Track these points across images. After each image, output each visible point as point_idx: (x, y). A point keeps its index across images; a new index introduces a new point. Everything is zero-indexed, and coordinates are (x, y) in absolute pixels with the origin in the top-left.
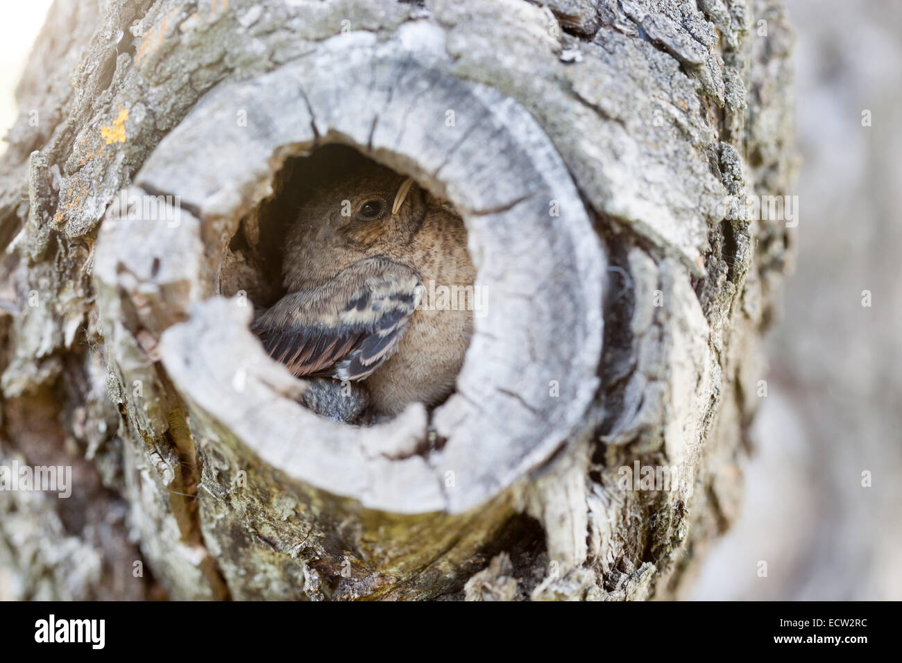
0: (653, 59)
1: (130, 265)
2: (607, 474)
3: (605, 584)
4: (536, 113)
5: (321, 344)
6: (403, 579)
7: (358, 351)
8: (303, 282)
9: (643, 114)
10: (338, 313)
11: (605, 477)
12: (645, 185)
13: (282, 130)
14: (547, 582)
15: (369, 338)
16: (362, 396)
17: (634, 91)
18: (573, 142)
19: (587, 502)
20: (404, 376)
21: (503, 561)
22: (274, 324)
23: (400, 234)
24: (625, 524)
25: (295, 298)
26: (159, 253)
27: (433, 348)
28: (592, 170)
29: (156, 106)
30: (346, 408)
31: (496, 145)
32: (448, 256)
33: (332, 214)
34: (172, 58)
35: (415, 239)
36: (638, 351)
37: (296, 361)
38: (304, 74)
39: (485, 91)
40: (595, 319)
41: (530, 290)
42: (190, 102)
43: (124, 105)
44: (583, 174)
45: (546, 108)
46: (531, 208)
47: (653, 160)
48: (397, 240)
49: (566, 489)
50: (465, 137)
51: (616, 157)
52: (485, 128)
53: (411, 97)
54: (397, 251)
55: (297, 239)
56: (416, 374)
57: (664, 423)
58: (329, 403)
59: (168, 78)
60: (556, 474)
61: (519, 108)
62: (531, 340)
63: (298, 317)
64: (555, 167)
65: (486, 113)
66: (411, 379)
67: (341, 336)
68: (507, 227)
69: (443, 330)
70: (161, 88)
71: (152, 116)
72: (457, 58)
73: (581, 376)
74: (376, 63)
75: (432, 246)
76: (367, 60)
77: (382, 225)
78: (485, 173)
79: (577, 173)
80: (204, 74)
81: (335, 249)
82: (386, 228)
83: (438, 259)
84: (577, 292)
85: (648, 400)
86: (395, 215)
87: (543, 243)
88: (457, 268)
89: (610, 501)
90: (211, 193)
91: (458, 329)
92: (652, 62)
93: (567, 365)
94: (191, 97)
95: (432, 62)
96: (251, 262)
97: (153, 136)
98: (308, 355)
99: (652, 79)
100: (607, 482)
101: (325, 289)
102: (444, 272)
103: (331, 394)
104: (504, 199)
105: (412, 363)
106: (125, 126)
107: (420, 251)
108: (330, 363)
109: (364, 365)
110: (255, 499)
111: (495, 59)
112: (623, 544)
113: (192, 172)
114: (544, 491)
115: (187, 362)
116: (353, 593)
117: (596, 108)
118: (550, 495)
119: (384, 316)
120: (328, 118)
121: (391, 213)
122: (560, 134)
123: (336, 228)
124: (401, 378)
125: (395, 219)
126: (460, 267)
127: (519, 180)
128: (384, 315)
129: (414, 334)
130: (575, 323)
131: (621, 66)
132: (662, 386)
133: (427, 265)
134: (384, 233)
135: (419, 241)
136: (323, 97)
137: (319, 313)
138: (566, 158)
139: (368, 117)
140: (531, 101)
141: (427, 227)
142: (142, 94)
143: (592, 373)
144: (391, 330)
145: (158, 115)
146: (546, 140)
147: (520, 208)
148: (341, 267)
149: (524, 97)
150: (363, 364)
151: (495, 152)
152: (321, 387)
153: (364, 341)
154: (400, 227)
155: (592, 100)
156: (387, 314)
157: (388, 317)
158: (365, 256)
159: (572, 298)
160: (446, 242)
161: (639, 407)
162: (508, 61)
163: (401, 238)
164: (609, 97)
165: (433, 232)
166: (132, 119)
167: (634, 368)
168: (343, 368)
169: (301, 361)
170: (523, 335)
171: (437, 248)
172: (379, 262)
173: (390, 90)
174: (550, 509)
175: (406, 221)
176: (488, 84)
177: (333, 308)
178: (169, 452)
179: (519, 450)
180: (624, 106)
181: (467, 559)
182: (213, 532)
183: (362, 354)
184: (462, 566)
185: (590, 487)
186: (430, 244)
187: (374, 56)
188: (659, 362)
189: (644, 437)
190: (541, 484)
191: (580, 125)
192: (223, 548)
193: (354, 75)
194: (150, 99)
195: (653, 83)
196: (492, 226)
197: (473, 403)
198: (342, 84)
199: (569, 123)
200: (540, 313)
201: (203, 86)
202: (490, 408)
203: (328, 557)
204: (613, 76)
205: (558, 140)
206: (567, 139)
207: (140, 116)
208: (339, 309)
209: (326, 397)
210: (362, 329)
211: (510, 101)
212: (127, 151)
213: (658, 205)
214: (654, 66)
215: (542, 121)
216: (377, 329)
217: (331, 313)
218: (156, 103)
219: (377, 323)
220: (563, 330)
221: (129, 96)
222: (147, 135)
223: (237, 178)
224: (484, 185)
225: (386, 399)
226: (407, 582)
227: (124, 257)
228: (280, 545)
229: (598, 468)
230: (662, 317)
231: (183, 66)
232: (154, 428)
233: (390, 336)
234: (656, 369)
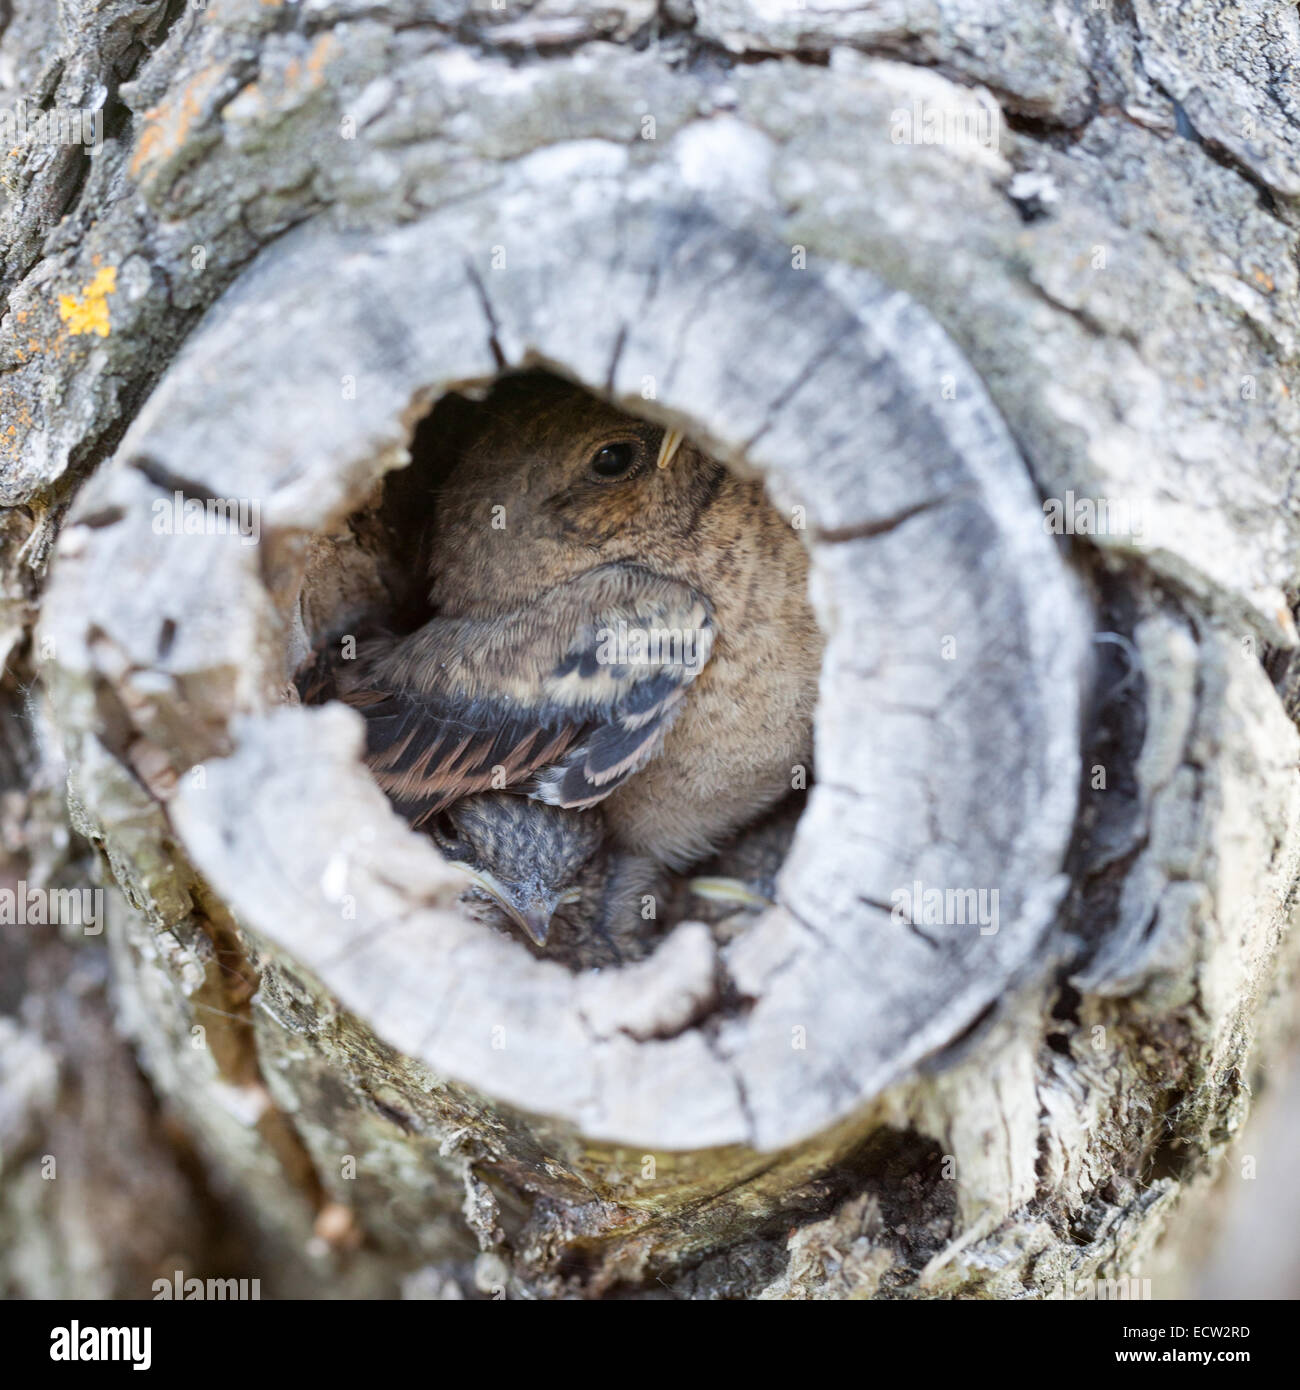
0: (1202, 184)
1: (116, 629)
2: (1080, 1041)
3: (1072, 1231)
4: (953, 325)
5: (507, 734)
6: (665, 1215)
7: (583, 751)
8: (472, 602)
9: (1178, 319)
10: (541, 678)
11: (1077, 1045)
12: (1175, 469)
13: (429, 353)
14: (953, 1249)
15: (603, 728)
16: (588, 830)
17: (1159, 273)
18: (1030, 390)
19: (1038, 1095)
20: (674, 791)
21: (865, 1209)
22: (411, 684)
23: (673, 511)
24: (1117, 1123)
25: (455, 632)
26: (174, 610)
27: (734, 742)
28: (1067, 450)
29: (170, 261)
30: (553, 861)
31: (871, 393)
32: (768, 560)
33: (534, 470)
34: (205, 169)
35: (704, 522)
36: (1150, 812)
37: (455, 766)
38: (479, 233)
39: (850, 277)
40: (1063, 752)
41: (933, 698)
42: (242, 256)
43: (107, 257)
44: (1048, 457)
45: (975, 317)
46: (939, 527)
47: (1195, 413)
48: (666, 524)
49: (996, 1085)
50: (807, 374)
51: (1118, 415)
52: (847, 358)
53: (695, 288)
54: (665, 549)
55: (461, 510)
56: (699, 787)
57: (1199, 958)
58: (520, 851)
59: (200, 207)
60: (976, 1062)
61: (919, 314)
62: (932, 799)
63: (461, 680)
64: (990, 439)
65: (852, 325)
66: (690, 796)
67: (546, 726)
68: (888, 566)
69: (756, 707)
70: (182, 225)
71: (163, 281)
72: (792, 210)
73: (1033, 870)
74: (626, 214)
75: (738, 537)
76: (608, 207)
77: (634, 493)
78: (846, 452)
79: (1037, 454)
80: (271, 205)
81: (539, 542)
82: (644, 499)
83: (749, 566)
84: (1029, 701)
85: (1167, 920)
86: (662, 470)
87: (962, 601)
88: (789, 585)
89: (1086, 1091)
90: (281, 483)
91: (786, 704)
92: (1202, 190)
93: (1003, 850)
94: (244, 246)
95: (740, 215)
96: (366, 541)
97: (166, 318)
98: (480, 757)
99: (1199, 231)
100: (1081, 1056)
101: (515, 624)
102: (760, 594)
103: (524, 830)
104: (882, 506)
105: (689, 769)
106: (108, 304)
107: (712, 548)
108: (525, 773)
109: (593, 783)
110: (367, 1051)
111: (870, 215)
112: (1112, 1154)
113: (244, 437)
114: (952, 1092)
115: (229, 838)
116: (564, 1229)
117: (1079, 315)
118: (963, 1100)
119: (636, 687)
120: (525, 328)
121: (654, 466)
122: (1002, 373)
123: (542, 498)
124: (668, 794)
125: (663, 479)
126: (795, 583)
127: (916, 469)
128: (635, 683)
129: (695, 717)
130: (1023, 764)
131: (1134, 213)
132: (1198, 892)
133: (726, 579)
134: (638, 509)
135: (711, 528)
136: (516, 283)
137: (502, 674)
138: (1014, 421)
139: (608, 327)
140: (945, 301)
141: (728, 496)
142: (143, 237)
143: (1054, 865)
144: (648, 715)
145: (176, 280)
146: (973, 382)
147: (915, 527)
148: (548, 582)
149: (929, 291)
150: (590, 781)
151: (868, 409)
152: (504, 815)
153: (594, 733)
154: (672, 496)
155: (1071, 300)
156: (642, 683)
157: (642, 691)
158: (597, 560)
159: (1018, 713)
160: (766, 529)
161: (1151, 928)
162: (899, 220)
163: (675, 521)
164: (1107, 292)
165: (739, 508)
166: (123, 290)
167: (1144, 843)
168: (548, 782)
169: (464, 767)
170: (916, 790)
171: (747, 544)
172: (626, 577)
173: (654, 272)
174: (960, 1124)
175: (685, 483)
176: (858, 264)
177: (530, 667)
178: (194, 933)
179: (901, 1023)
180: (1137, 308)
181: (793, 1189)
182: (284, 1073)
183: (588, 762)
184: (783, 1200)
185: (1046, 1065)
186: (733, 534)
187: (623, 200)
188: (1191, 843)
189: (1157, 988)
190: (944, 1082)
191: (1044, 354)
192: (302, 1099)
193: (580, 239)
194: (161, 246)
195: (1203, 238)
196: (856, 565)
197: (808, 926)
198: (556, 257)
199: (1023, 352)
200: (951, 745)
201: (270, 228)
202: (844, 936)
203: (513, 1160)
204: (1116, 244)
205: (998, 384)
206: (1016, 384)
207: (139, 287)
208: (542, 669)
209: (514, 838)
210: (589, 713)
211: (900, 300)
212: (113, 352)
213: (1203, 509)
214: (1205, 198)
215: (967, 343)
216: (619, 715)
217: (526, 678)
218: (173, 255)
219: (621, 703)
220: (998, 778)
221: (116, 240)
222: (154, 320)
223: (335, 453)
224: (844, 477)
225: (638, 829)
226: (669, 1220)
227: (102, 615)
228: (417, 1121)
229: (1063, 1028)
230: (1201, 751)
231: (229, 188)
232: (162, 914)
233: (647, 729)
234: (1184, 857)
